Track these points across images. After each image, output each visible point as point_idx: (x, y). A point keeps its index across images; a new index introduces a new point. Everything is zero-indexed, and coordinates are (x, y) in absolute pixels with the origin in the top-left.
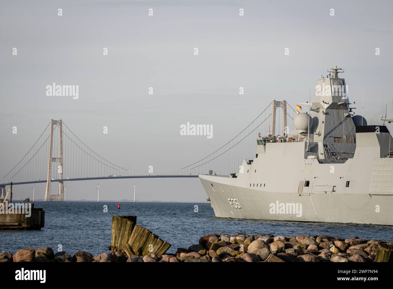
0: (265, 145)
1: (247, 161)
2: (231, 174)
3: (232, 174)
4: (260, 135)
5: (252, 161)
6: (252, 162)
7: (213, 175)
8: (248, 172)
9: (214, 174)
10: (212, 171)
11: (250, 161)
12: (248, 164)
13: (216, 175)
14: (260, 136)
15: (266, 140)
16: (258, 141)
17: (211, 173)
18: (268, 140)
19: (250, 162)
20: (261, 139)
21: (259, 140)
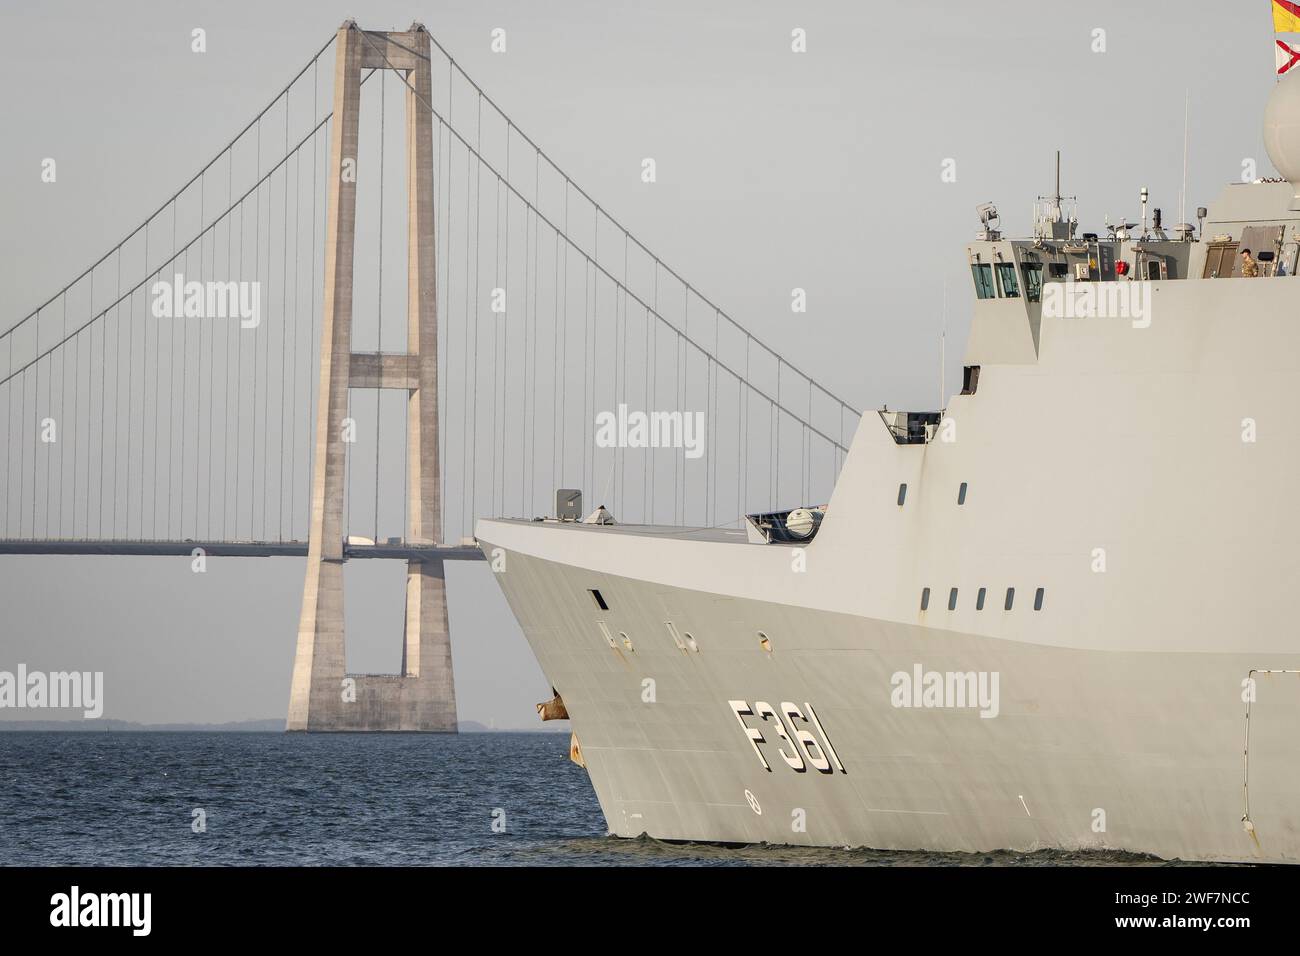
0: (1034, 298)
1: (892, 419)
2: (756, 519)
3: (769, 518)
4: (993, 224)
5: (934, 419)
6: (929, 428)
7: (589, 527)
8: (901, 501)
9: (591, 516)
10: (577, 495)
11: (912, 417)
12: (899, 440)
13: (606, 522)
14: (994, 236)
15: (1047, 259)
16: (980, 268)
17: (569, 507)
18: (1058, 259)
19: (917, 428)
20: (1009, 257)
21: (988, 258)
